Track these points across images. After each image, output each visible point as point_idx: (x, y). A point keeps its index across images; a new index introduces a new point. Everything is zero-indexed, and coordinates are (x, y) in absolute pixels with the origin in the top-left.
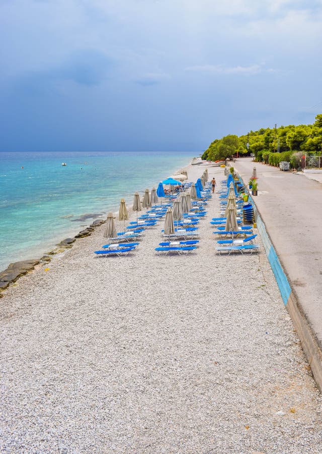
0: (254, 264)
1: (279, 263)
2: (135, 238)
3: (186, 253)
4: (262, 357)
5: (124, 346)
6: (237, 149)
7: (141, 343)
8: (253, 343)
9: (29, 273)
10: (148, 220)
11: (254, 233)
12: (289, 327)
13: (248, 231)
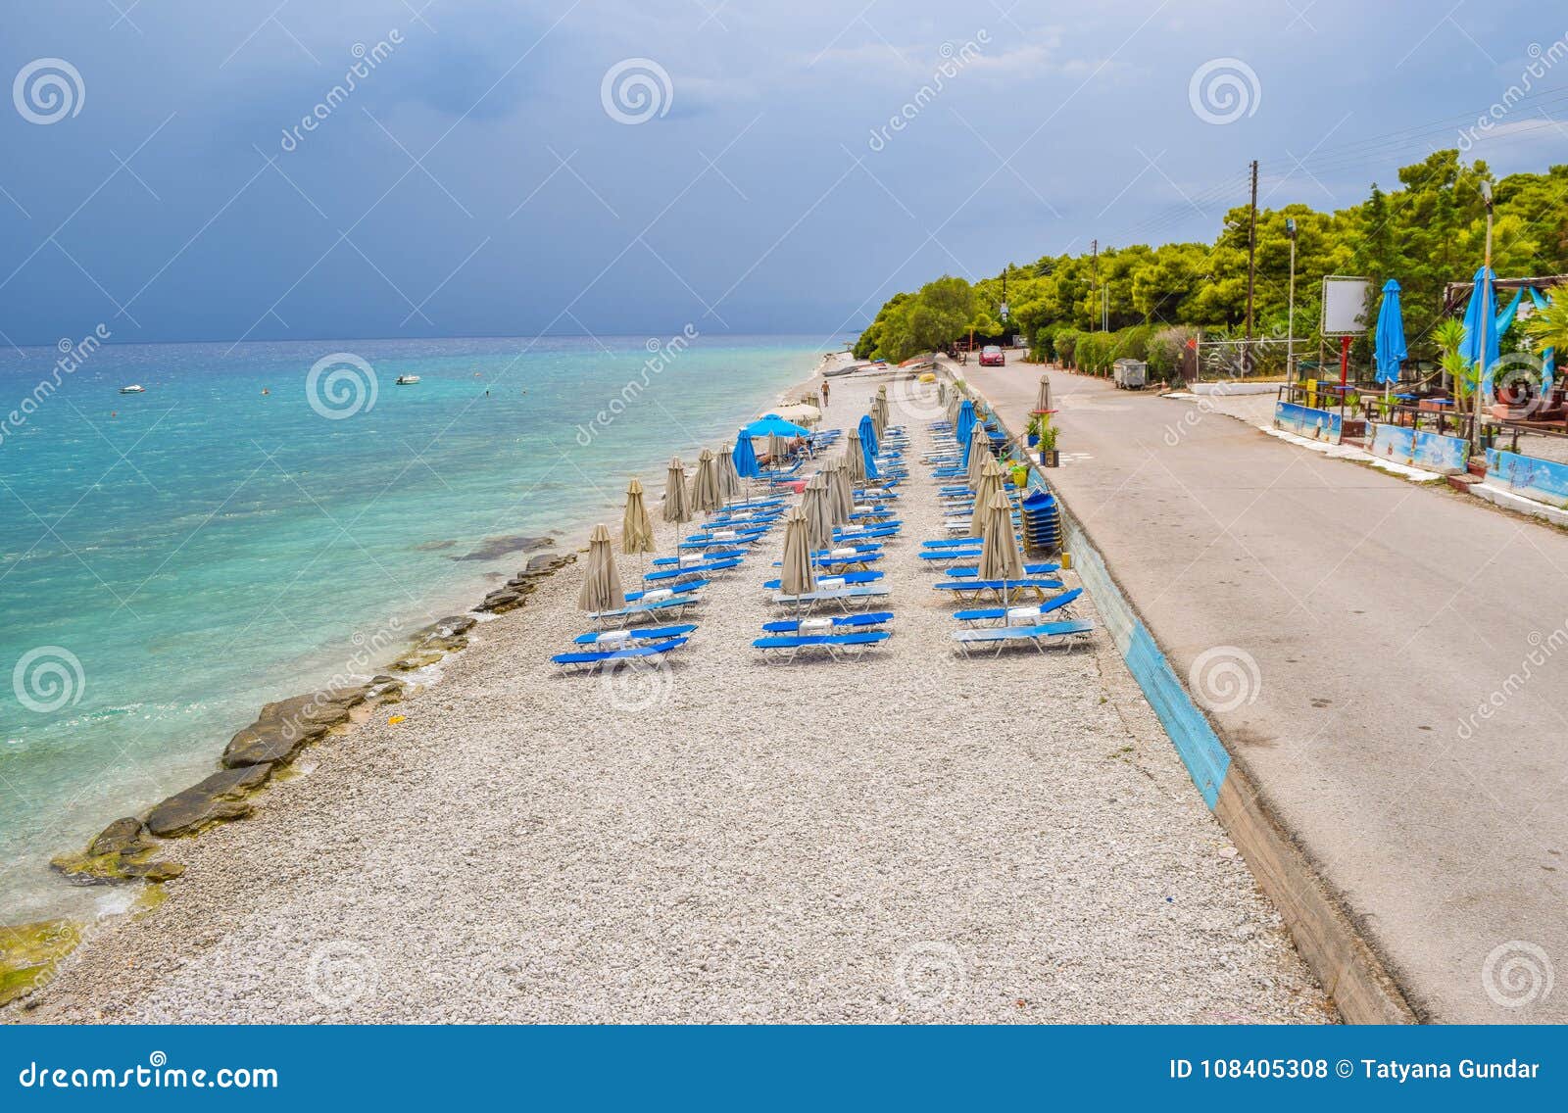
0: (1082, 682)
1: (1173, 675)
2: (678, 611)
3: (854, 655)
4: (1169, 977)
5: (703, 962)
6: (970, 322)
7: (757, 950)
8: (1131, 934)
9: (335, 733)
10: (712, 551)
11: (1069, 585)
12: (1237, 878)
13: (1045, 578)
